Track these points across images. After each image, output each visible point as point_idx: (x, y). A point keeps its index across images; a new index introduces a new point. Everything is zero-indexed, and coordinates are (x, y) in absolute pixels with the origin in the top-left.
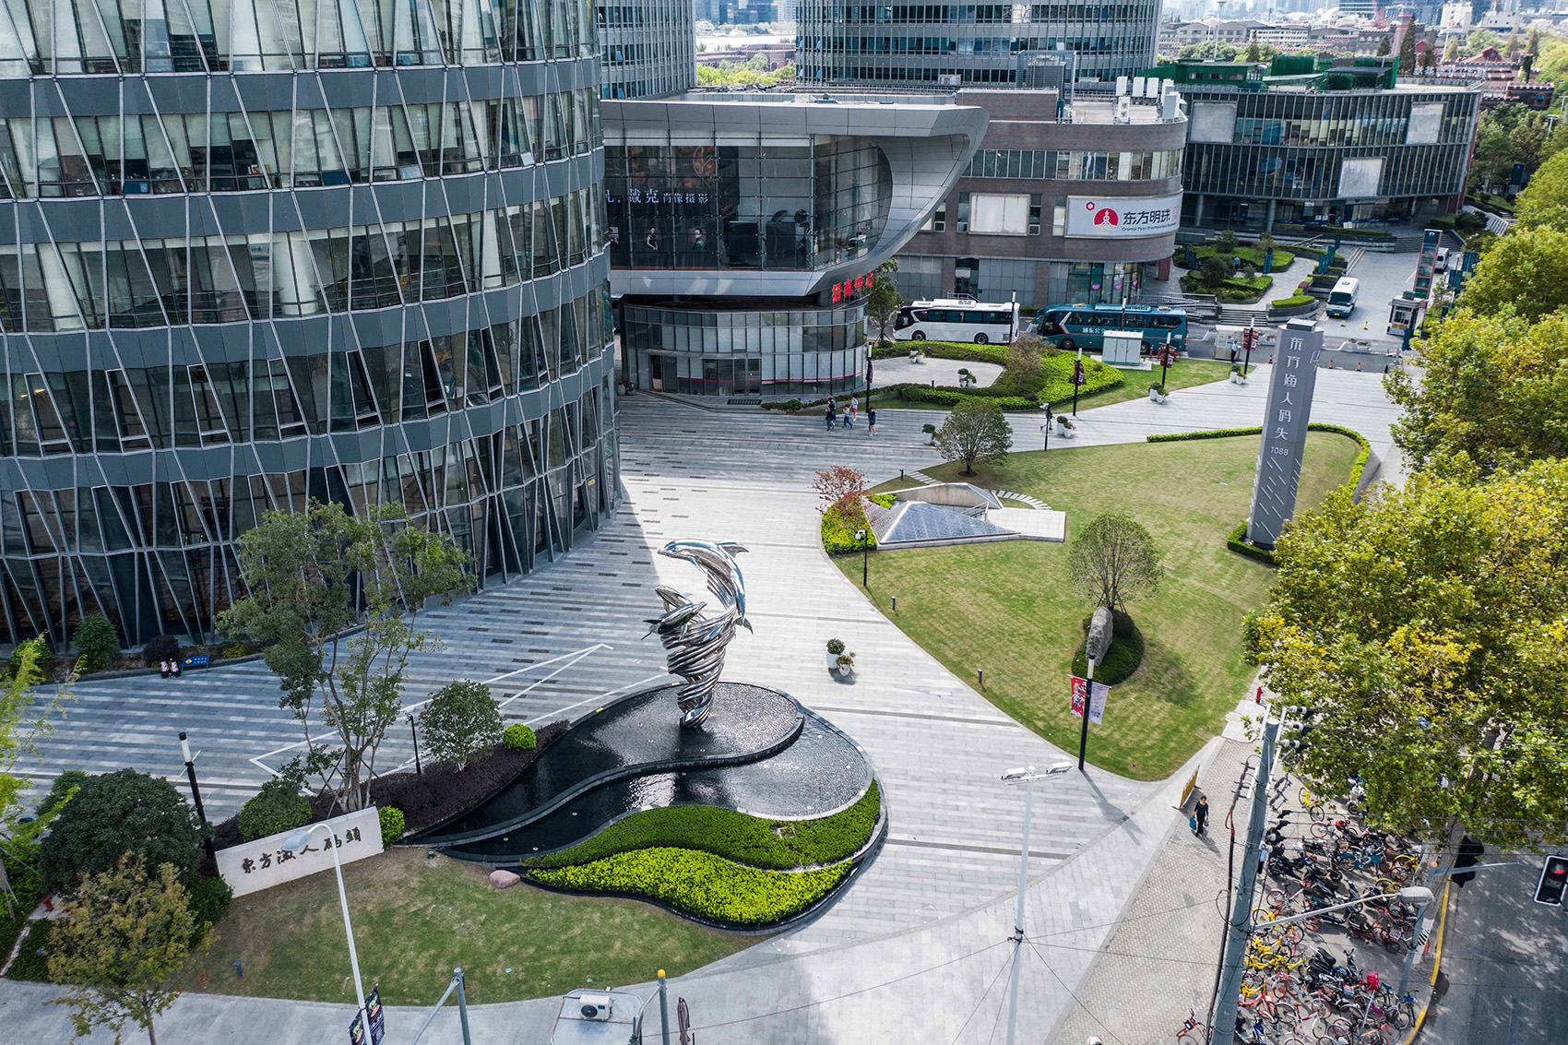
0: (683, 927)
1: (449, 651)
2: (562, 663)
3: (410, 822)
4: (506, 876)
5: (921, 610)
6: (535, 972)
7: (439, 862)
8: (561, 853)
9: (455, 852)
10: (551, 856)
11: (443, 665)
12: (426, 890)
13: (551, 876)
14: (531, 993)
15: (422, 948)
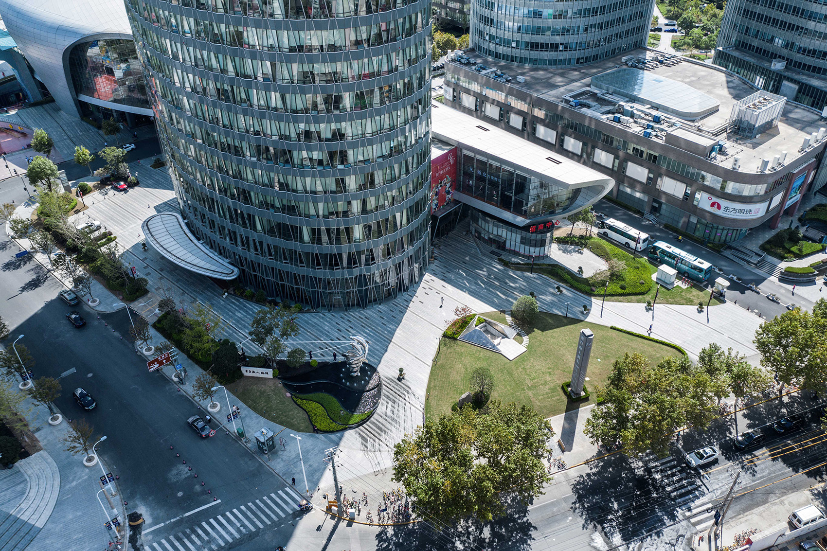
0: (308, 423)
1: (326, 328)
2: (345, 343)
3: (280, 373)
4: (288, 395)
5: (443, 367)
6: (278, 417)
7: (281, 385)
8: (305, 396)
9: (285, 385)
10: (298, 395)
11: (322, 332)
12: (273, 391)
13: (295, 399)
14: (274, 421)
15: (265, 402)
